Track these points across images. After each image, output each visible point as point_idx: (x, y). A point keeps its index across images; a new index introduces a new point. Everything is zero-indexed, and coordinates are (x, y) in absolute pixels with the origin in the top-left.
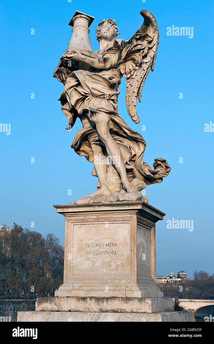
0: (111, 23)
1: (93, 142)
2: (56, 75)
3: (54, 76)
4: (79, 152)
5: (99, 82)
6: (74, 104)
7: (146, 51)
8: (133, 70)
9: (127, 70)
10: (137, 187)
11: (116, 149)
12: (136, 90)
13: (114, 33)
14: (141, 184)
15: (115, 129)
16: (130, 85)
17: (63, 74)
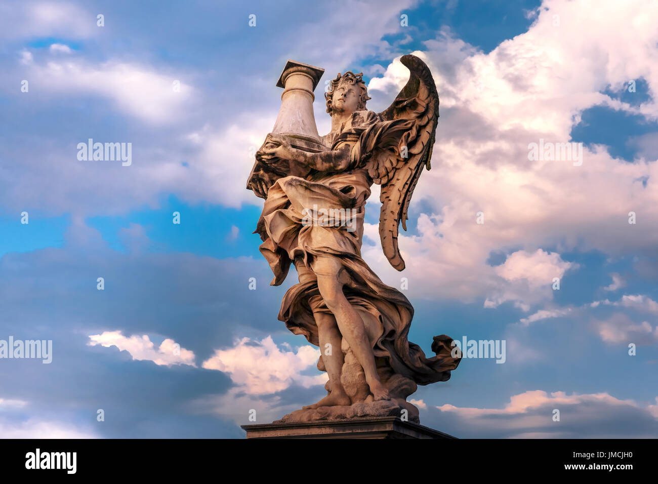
0: (352, 80)
1: (318, 310)
2: (251, 185)
3: (248, 188)
4: (293, 328)
5: (323, 198)
6: (279, 240)
7: (413, 133)
8: (391, 168)
9: (382, 171)
10: (399, 390)
11: (353, 322)
12: (397, 209)
13: (358, 99)
14: (406, 384)
15: (354, 285)
16: (387, 199)
17: (263, 184)
